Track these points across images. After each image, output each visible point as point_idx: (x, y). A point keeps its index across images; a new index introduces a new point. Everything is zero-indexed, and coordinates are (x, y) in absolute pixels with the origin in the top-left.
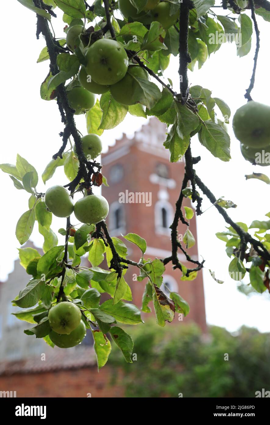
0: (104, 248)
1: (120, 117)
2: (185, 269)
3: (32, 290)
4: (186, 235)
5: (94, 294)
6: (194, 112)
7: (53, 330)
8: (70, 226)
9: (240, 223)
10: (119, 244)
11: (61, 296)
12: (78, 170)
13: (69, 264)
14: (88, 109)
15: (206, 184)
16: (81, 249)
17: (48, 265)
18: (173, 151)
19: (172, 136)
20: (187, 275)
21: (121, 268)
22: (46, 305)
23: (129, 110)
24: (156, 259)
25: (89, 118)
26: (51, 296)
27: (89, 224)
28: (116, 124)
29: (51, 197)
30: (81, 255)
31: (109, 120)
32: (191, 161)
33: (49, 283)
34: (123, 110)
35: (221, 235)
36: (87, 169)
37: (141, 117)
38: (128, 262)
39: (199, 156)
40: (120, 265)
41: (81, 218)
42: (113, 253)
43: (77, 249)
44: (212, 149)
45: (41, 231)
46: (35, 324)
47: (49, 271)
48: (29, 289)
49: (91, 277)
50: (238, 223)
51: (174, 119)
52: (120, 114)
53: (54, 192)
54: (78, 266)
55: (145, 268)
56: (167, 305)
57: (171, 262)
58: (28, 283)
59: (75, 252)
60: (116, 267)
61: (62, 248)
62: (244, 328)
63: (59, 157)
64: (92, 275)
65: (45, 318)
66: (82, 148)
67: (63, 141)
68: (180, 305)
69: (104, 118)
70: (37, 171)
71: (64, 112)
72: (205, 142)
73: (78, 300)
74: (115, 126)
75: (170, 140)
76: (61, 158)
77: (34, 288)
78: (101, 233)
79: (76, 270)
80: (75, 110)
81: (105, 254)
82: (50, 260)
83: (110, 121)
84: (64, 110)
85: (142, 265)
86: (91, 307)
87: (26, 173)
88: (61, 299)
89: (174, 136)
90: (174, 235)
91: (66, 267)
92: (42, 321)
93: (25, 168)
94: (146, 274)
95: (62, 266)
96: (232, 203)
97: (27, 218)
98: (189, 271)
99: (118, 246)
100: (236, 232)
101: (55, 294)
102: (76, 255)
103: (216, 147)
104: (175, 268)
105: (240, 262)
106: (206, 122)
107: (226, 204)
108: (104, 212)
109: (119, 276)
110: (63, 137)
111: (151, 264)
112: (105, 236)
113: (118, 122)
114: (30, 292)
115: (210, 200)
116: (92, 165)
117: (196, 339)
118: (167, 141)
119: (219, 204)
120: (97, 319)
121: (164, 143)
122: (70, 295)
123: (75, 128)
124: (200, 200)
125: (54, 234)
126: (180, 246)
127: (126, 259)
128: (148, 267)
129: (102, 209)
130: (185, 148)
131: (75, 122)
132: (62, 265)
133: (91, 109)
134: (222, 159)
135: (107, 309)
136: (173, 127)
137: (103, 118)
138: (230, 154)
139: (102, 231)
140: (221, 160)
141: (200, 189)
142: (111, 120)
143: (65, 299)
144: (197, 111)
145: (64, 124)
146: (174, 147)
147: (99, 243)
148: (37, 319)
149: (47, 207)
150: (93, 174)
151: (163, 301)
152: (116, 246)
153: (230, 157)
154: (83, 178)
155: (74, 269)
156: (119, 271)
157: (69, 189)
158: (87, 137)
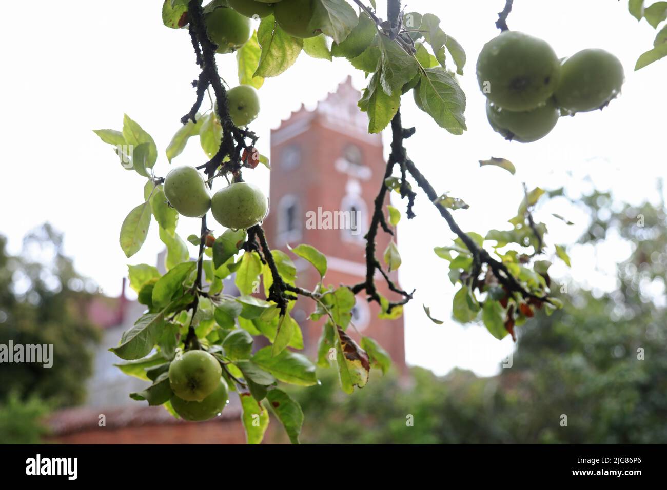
0: (259, 267)
1: (289, 58)
2: (385, 302)
3: (143, 331)
4: (389, 251)
5: (242, 338)
6: (410, 52)
7: (177, 394)
8: (207, 231)
9: (472, 233)
10: (284, 262)
11: (191, 340)
12: (220, 142)
13: (204, 290)
14: (238, 46)
15: (422, 171)
16: (223, 268)
17: (170, 293)
18: (374, 114)
19: (373, 92)
20: (389, 312)
21: (285, 300)
22: (167, 353)
23: (304, 47)
24: (341, 286)
25: (241, 60)
26: (176, 339)
27: (236, 229)
28: (282, 68)
29: (174, 184)
30: (224, 277)
31: (271, 62)
32: (400, 134)
33: (172, 319)
34: (295, 47)
35: (442, 252)
36: (234, 140)
37: (323, 59)
38: (297, 291)
39: (412, 127)
40: (284, 296)
41: (222, 219)
42: (273, 275)
43: (216, 268)
44: (435, 113)
45: (164, 237)
46: (150, 383)
47: (172, 300)
48: (138, 330)
49: (239, 312)
50: (470, 233)
51: (376, 64)
52: (289, 52)
53: (179, 176)
54: (218, 295)
55: (323, 300)
56: (357, 359)
57: (364, 291)
58: (137, 320)
59: (214, 272)
60: (277, 299)
61: (192, 266)
62: (457, 371)
63: (189, 120)
64: (239, 309)
65: (165, 374)
66: (228, 107)
67: (197, 94)
68: (376, 357)
69: (263, 59)
70: (155, 142)
71: (200, 47)
72: (425, 102)
73: (218, 348)
74: (280, 72)
75: (369, 98)
76: (195, 122)
77: (146, 328)
78: (256, 243)
79: (216, 300)
80: (216, 45)
81: (261, 277)
82: (174, 284)
83: (273, 63)
84: (200, 45)
85: (319, 296)
86: (238, 358)
87: (138, 144)
88: (191, 345)
89: (375, 92)
90: (370, 249)
91: (199, 296)
92: (160, 379)
93: (137, 136)
94: (325, 310)
95: (192, 294)
96: (462, 201)
97: (139, 216)
98: (391, 306)
99: (283, 264)
100: (466, 247)
101: (182, 336)
102: (216, 276)
103: (442, 111)
104: (370, 300)
105: (470, 293)
106: (428, 70)
107: (454, 203)
108: (259, 210)
109: (283, 313)
110: (198, 88)
111: (333, 294)
112: (261, 248)
113: (285, 65)
114: (139, 335)
115: (429, 196)
116: (242, 135)
117: (392, 385)
118: (363, 98)
119: (442, 203)
120: (247, 377)
121: (359, 102)
122: (207, 337)
123: (216, 74)
124: (412, 196)
125: (183, 244)
126: (379, 267)
127: (294, 286)
128: (329, 298)
129: (257, 205)
130: (394, 112)
131: (216, 64)
132: (192, 291)
133: (244, 45)
134: (451, 131)
135: (263, 361)
136: (375, 76)
137: (261, 59)
138: (466, 122)
139: (257, 240)
140: (449, 133)
141: (414, 179)
142: (275, 63)
143: (197, 346)
144: (414, 51)
145: (201, 68)
146: (375, 109)
147: (253, 259)
148: (152, 375)
149: (168, 201)
150: (243, 149)
151: (351, 354)
152: (278, 265)
153: (465, 127)
154: (229, 155)
155: (212, 298)
156: (282, 305)
157: (206, 172)
158: (236, 90)
